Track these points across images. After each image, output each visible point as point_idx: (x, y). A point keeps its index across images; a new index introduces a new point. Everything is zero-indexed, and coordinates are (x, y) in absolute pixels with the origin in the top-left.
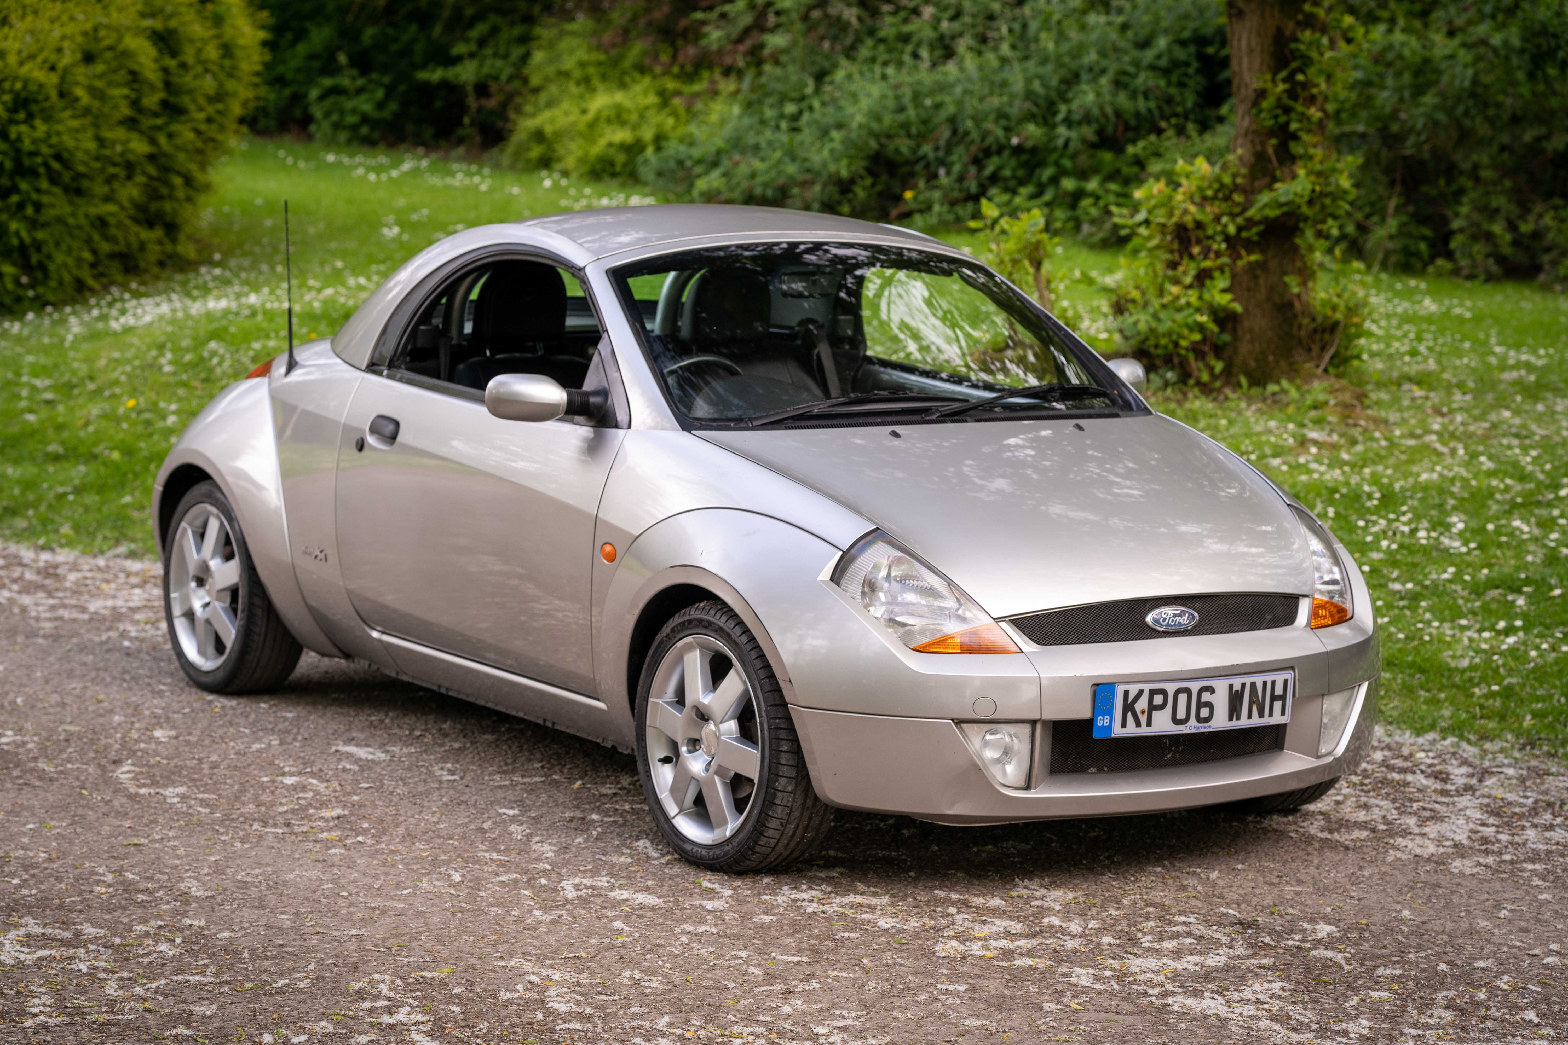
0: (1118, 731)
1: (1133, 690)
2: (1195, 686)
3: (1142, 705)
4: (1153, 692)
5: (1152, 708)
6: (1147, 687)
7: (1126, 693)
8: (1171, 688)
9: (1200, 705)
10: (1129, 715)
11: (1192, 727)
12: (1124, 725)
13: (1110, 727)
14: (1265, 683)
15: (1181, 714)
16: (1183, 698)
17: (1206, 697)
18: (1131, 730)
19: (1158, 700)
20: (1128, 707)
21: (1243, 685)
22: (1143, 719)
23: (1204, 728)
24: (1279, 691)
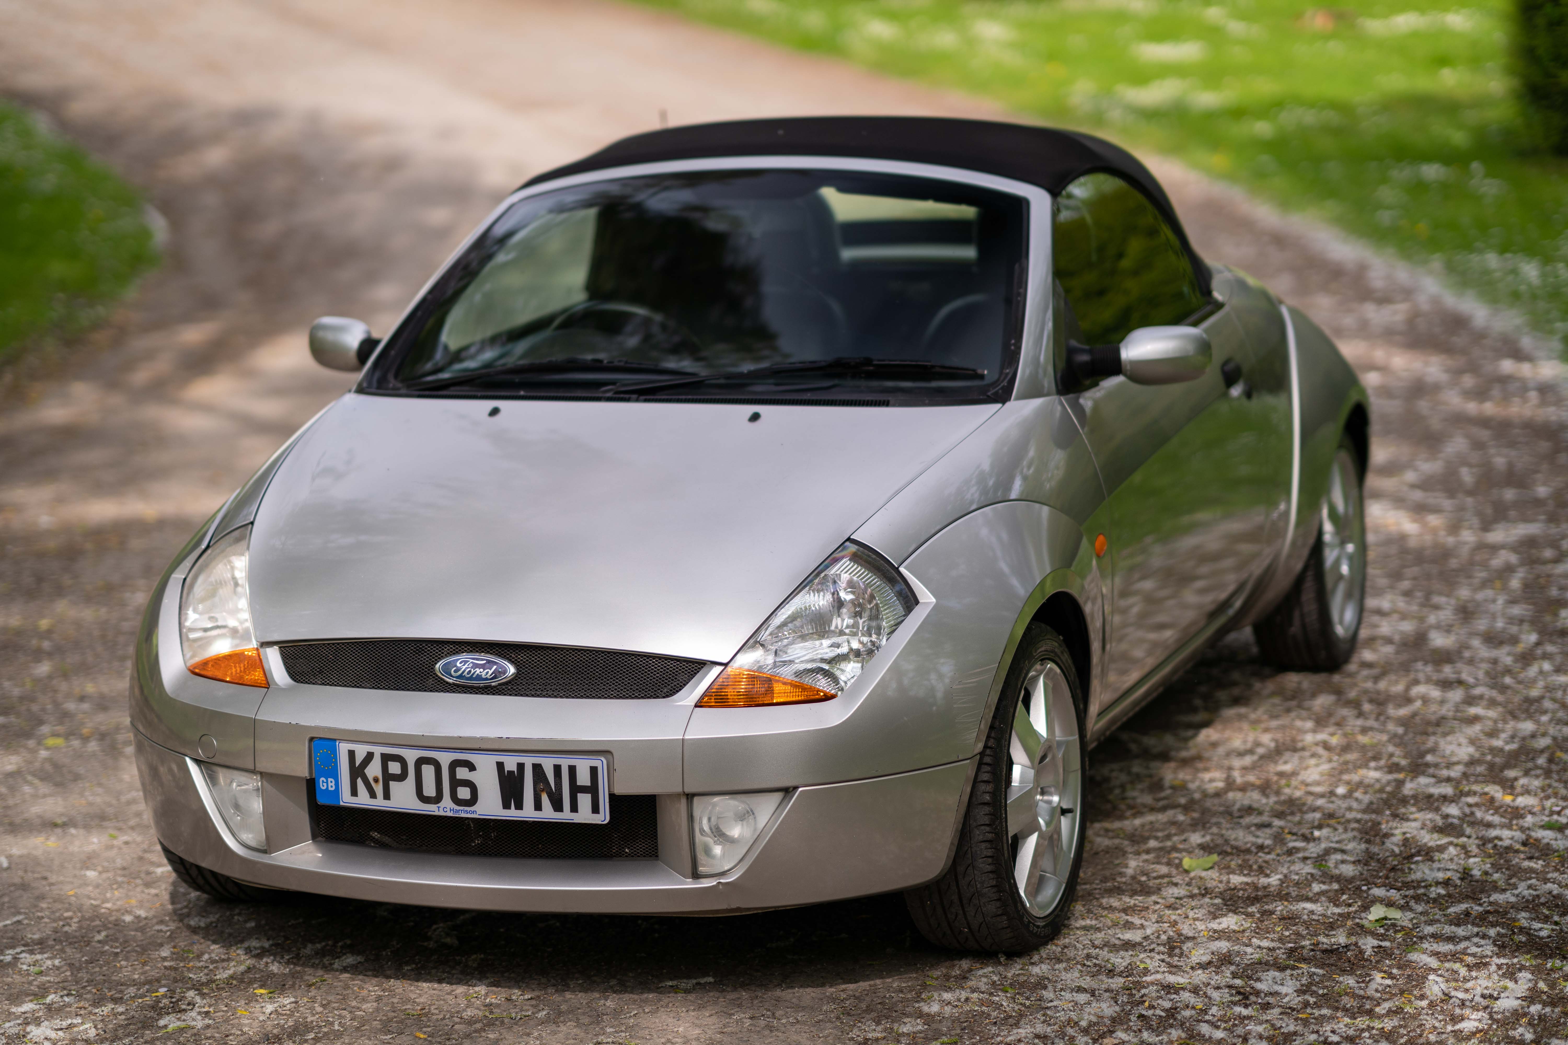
0: (346, 799)
1: (361, 751)
2: (445, 759)
3: (374, 770)
4: (386, 759)
5: (388, 778)
6: (378, 750)
7: (352, 754)
8: (411, 756)
9: (456, 783)
10: (359, 781)
11: (446, 808)
12: (354, 793)
13: (337, 792)
14: (557, 769)
15: (430, 790)
16: (428, 771)
17: (462, 773)
18: (363, 800)
19: (394, 768)
20: (357, 771)
21: (521, 766)
22: (379, 789)
23: (464, 813)
24: (583, 779)
